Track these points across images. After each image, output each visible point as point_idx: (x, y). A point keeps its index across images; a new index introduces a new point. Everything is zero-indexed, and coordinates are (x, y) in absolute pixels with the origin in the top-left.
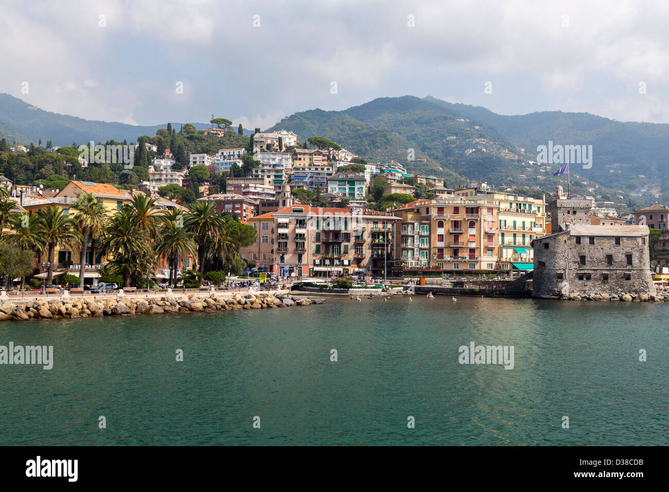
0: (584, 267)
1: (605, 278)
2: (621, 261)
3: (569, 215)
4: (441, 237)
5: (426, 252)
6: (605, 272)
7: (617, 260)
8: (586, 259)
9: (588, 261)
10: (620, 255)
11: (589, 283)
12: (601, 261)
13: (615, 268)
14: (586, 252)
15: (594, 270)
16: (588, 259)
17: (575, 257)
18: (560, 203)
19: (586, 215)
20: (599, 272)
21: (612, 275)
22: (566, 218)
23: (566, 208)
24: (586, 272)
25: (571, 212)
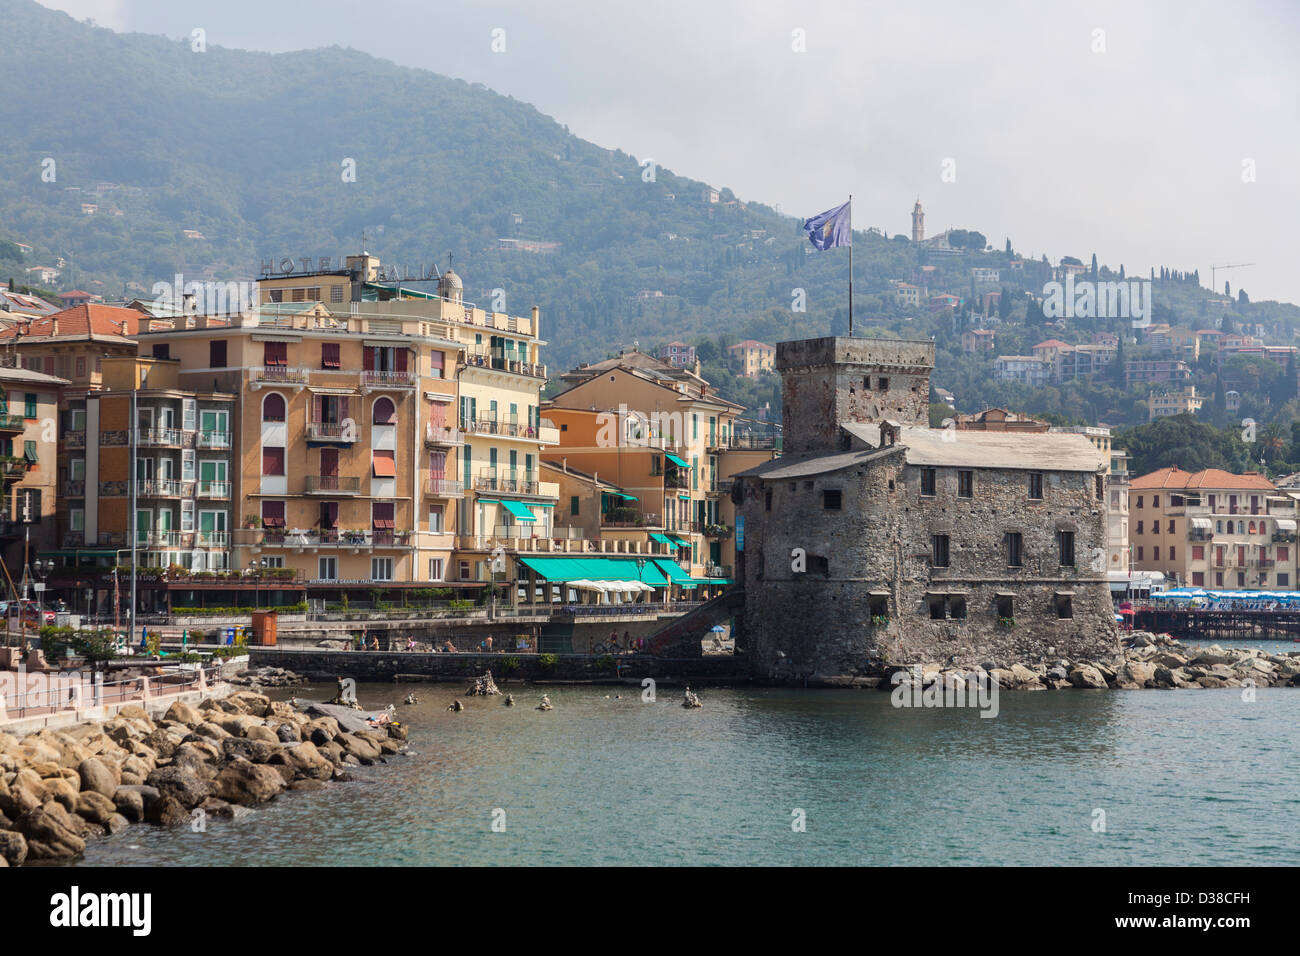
0: (947, 576)
1: (1004, 609)
2: (1046, 555)
3: (868, 392)
4: (275, 459)
5: (221, 516)
6: (1003, 592)
7: (1034, 551)
8: (952, 545)
9: (957, 553)
10: (1042, 534)
11: (962, 630)
12: (992, 554)
13: (1029, 578)
14: (948, 523)
15: (973, 584)
16: (955, 546)
17: (919, 540)
18: (843, 349)
19: (914, 395)
20: (986, 591)
21: (1022, 601)
22: (860, 402)
23: (861, 366)
24: (951, 590)
25: (874, 382)
